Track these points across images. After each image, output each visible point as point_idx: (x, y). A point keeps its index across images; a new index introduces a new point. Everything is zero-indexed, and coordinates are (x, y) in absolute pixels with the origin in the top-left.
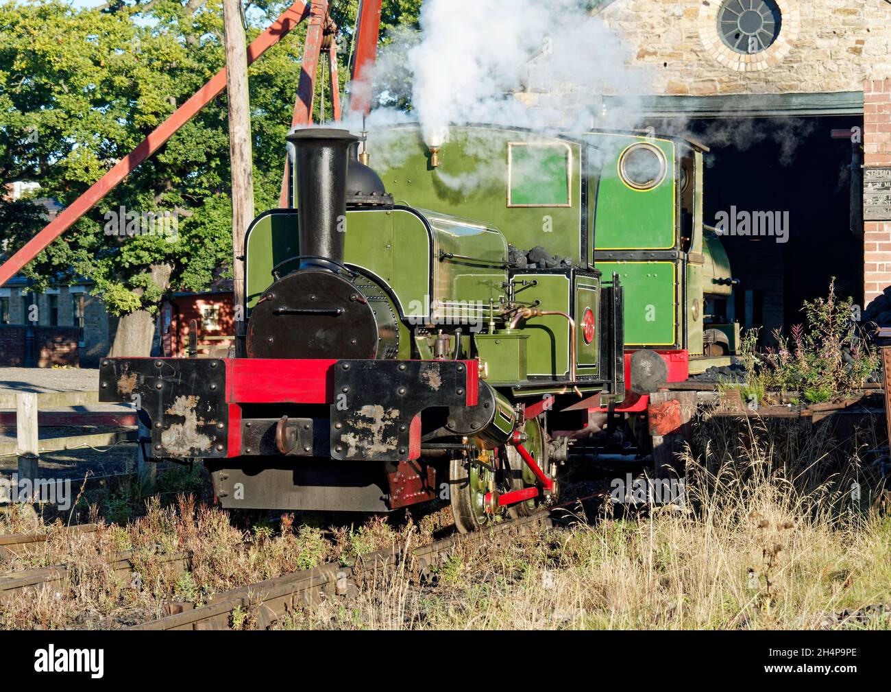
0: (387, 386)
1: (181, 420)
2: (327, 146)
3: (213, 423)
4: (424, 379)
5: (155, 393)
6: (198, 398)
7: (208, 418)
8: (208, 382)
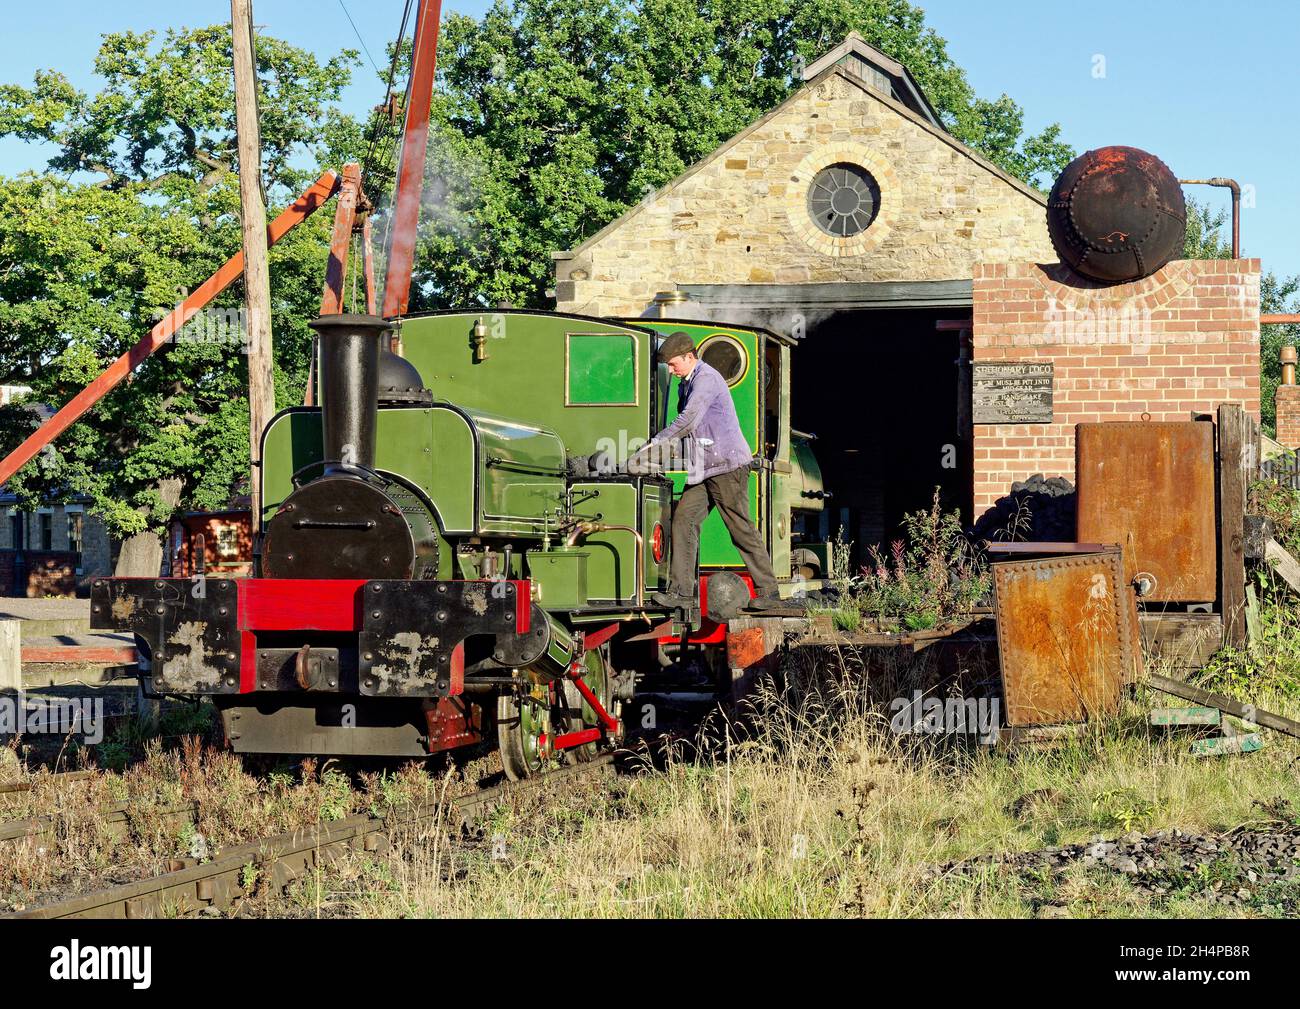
0: (425, 611)
1: (186, 650)
2: (356, 334)
3: (223, 653)
4: (467, 602)
5: (156, 619)
6: (205, 624)
7: (217, 648)
8: (218, 606)
